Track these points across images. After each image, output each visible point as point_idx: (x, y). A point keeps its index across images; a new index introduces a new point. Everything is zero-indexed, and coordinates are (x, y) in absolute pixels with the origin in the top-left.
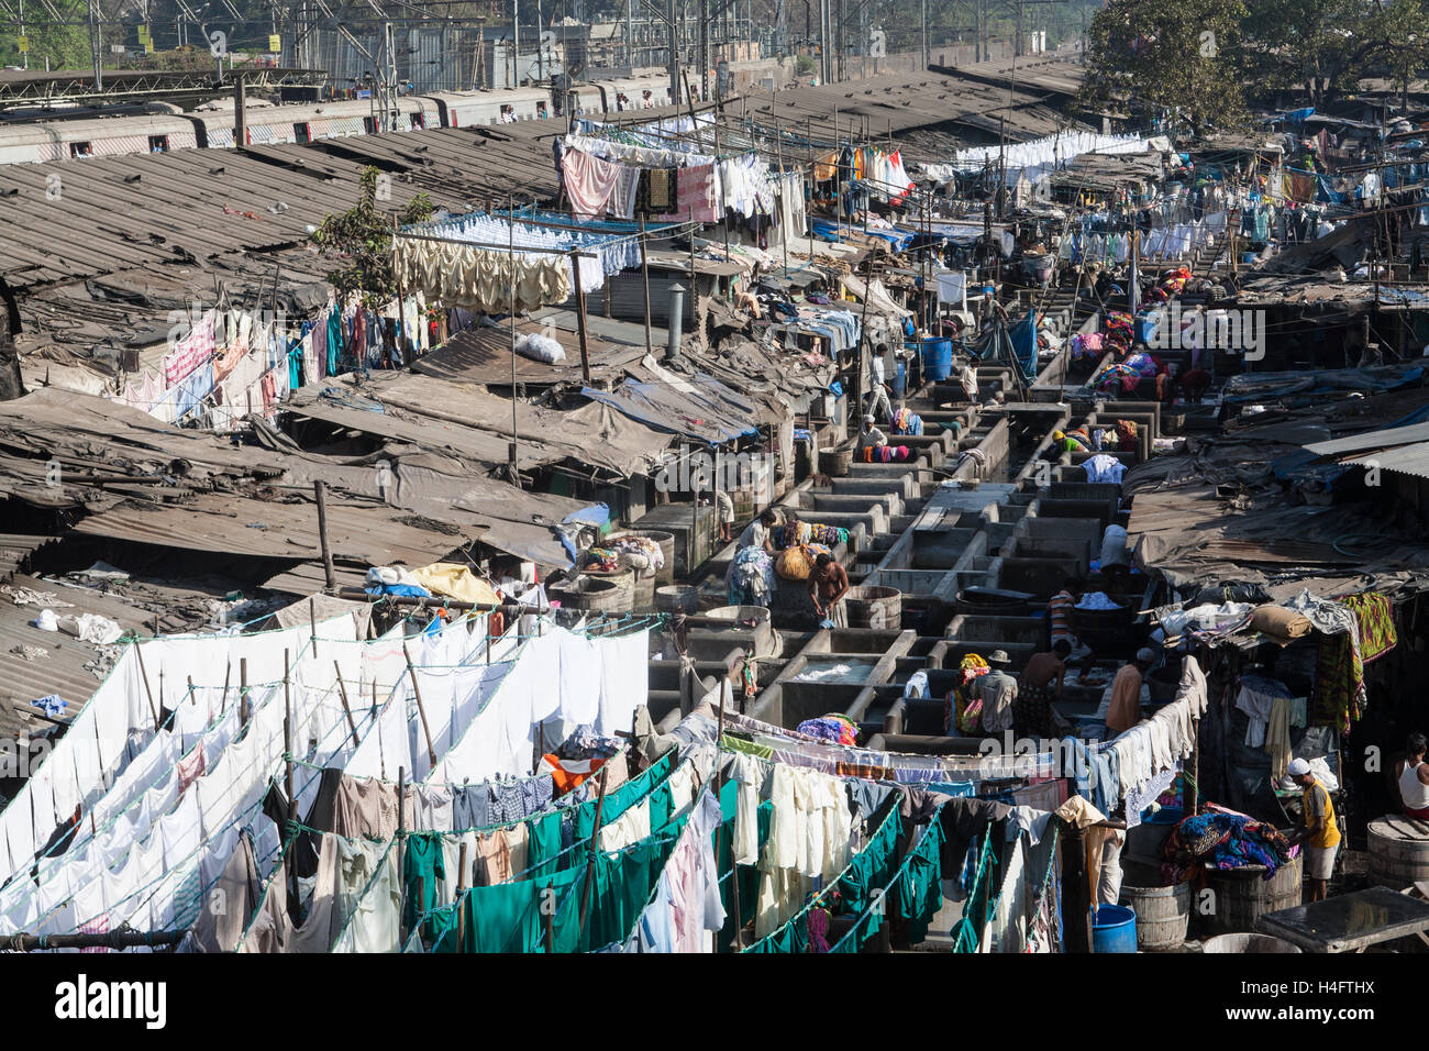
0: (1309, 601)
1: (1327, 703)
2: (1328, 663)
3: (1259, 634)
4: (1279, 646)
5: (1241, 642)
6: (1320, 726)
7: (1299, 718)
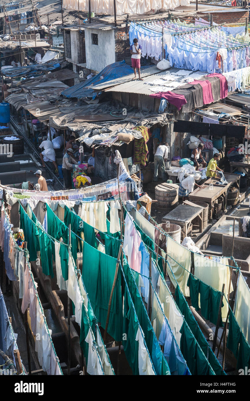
0: (126, 131)
1: (138, 158)
2: (137, 147)
3: (121, 141)
4: (127, 144)
5: (118, 144)
6: (135, 164)
7: (130, 163)
